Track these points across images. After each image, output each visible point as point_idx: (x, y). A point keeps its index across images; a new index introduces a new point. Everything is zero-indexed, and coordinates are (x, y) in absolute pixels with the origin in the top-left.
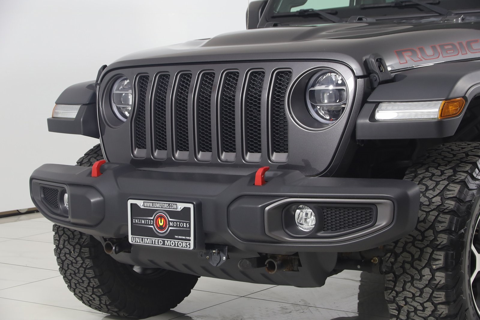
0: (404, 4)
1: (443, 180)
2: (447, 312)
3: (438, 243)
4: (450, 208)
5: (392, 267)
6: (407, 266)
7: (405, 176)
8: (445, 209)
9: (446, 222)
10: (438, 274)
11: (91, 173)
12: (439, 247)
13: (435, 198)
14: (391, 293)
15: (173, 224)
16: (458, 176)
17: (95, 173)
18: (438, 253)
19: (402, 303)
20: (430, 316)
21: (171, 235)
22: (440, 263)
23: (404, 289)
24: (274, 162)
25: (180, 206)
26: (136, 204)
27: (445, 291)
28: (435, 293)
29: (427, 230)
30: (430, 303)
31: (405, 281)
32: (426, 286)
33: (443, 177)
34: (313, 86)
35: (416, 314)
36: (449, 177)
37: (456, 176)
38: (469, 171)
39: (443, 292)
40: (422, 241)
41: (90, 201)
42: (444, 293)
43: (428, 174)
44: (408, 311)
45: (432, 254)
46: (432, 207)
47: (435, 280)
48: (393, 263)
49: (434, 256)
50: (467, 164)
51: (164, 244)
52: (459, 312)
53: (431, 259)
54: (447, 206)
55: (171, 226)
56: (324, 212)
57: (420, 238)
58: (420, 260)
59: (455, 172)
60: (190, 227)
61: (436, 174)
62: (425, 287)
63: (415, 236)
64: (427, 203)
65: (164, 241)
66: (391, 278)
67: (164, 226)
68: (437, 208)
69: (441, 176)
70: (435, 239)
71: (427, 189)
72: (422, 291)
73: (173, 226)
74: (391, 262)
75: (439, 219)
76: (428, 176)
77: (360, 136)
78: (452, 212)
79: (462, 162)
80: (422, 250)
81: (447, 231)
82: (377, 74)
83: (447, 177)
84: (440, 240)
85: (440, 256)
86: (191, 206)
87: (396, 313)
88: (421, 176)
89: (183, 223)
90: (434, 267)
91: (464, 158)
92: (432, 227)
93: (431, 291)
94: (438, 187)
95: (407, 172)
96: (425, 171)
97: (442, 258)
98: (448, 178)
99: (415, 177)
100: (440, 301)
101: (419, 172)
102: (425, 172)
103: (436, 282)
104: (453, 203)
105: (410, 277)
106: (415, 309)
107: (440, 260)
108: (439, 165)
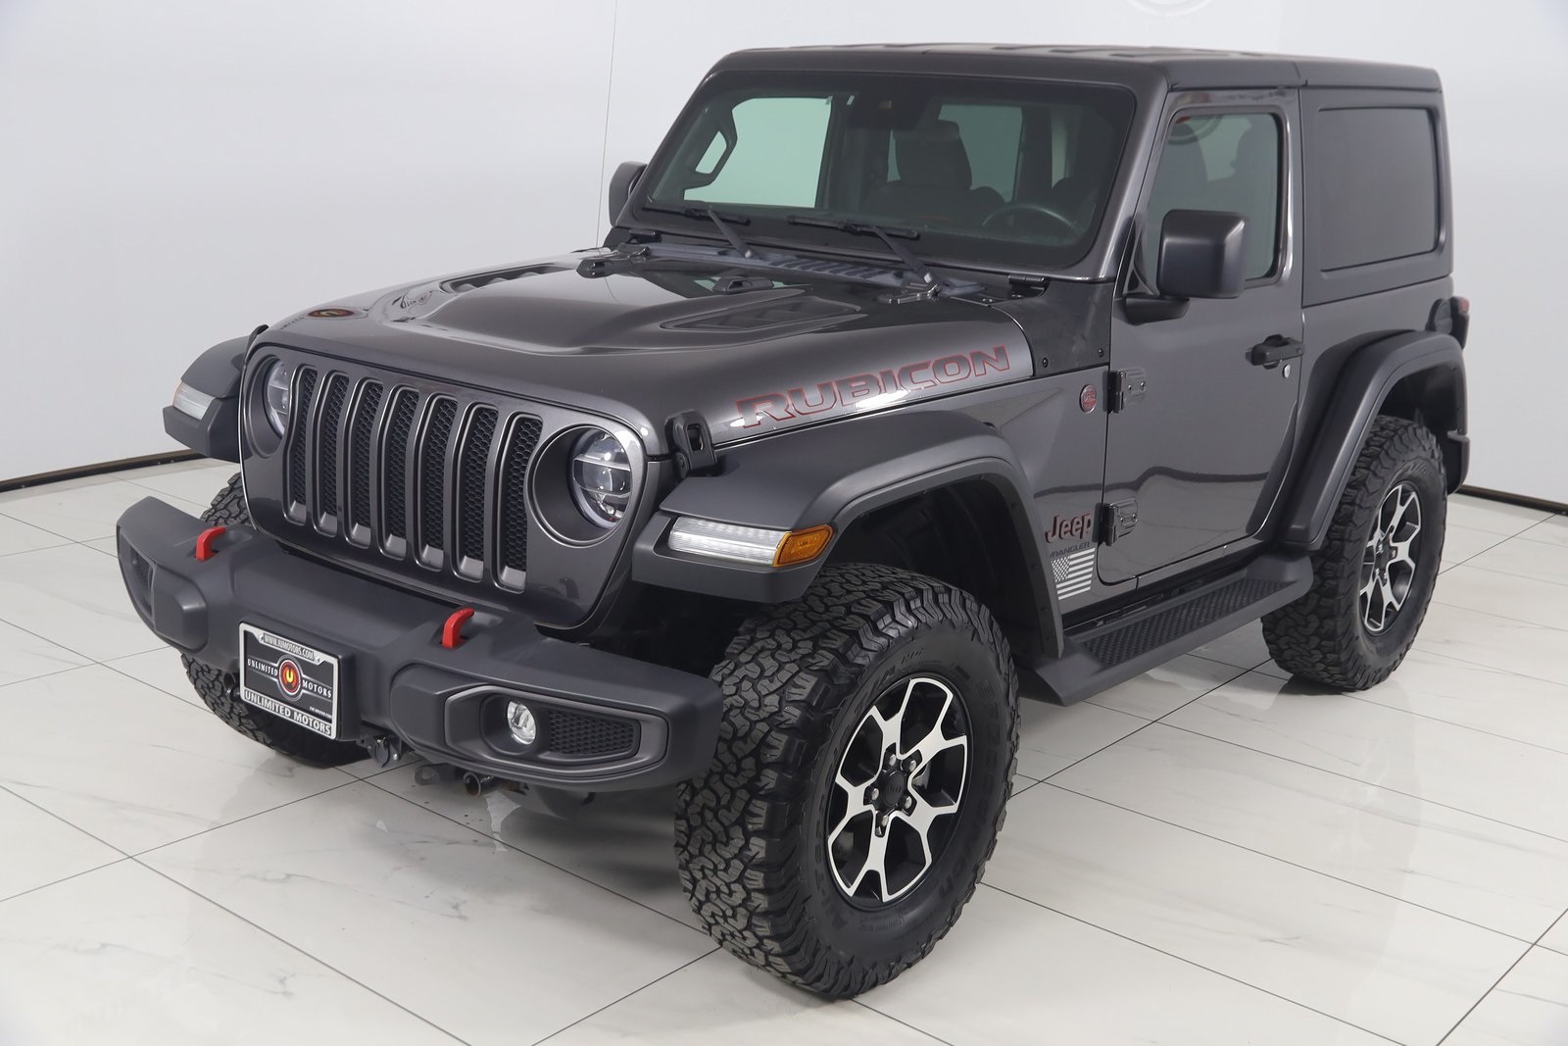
0: (858, 229)
1: (791, 662)
2: (766, 906)
3: (761, 785)
4: (790, 722)
5: (686, 810)
6: (709, 815)
7: (736, 638)
8: (782, 723)
9: (777, 748)
10: (754, 840)
11: (195, 550)
12: (762, 793)
13: (770, 697)
14: (682, 853)
15: (307, 686)
16: (818, 658)
17: (200, 553)
18: (759, 803)
19: (698, 875)
20: (740, 905)
21: (303, 705)
22: (758, 823)
23: (701, 853)
24: (502, 586)
25: (319, 658)
26: (252, 634)
27: (765, 870)
28: (749, 871)
29: (746, 756)
30: (740, 887)
31: (703, 840)
32: (736, 856)
33: (794, 656)
34: (584, 451)
35: (719, 896)
36: (804, 656)
37: (814, 658)
38: (840, 651)
39: (762, 872)
40: (736, 775)
41: (181, 608)
42: (762, 875)
43: (772, 644)
44: (707, 889)
45: (748, 803)
46: (763, 714)
47: (750, 850)
48: (688, 804)
49: (751, 808)
50: (840, 634)
51: (292, 717)
52: (789, 906)
53: (746, 812)
54: (787, 716)
55: (304, 688)
56: (551, 719)
57: (734, 769)
58: (729, 810)
59: (816, 648)
60: (331, 698)
61: (783, 646)
62: (732, 859)
63: (727, 763)
64: (755, 704)
65: (292, 712)
66: (683, 829)
67: (294, 685)
68: (769, 717)
69: (790, 651)
70: (757, 778)
71: (761, 676)
72: (728, 862)
73: (307, 689)
74: (685, 801)
75: (769, 739)
76: (770, 647)
77: (638, 576)
78: (791, 730)
79: (834, 627)
80: (733, 792)
81: (781, 765)
82: (686, 455)
83: (798, 657)
84: (764, 780)
85: (761, 808)
86: (334, 661)
87: (690, 887)
88: (759, 645)
89: (323, 687)
90: (750, 826)
91: (840, 618)
92: (756, 753)
93: (742, 867)
94: (780, 675)
95: (741, 629)
96: (767, 634)
97: (763, 813)
98: (800, 659)
99: (751, 642)
100: (756, 887)
101: (759, 636)
102: (769, 637)
103: (752, 854)
104: (797, 712)
105: (711, 834)
106: (718, 888)
107: (760, 816)
108: (795, 627)
